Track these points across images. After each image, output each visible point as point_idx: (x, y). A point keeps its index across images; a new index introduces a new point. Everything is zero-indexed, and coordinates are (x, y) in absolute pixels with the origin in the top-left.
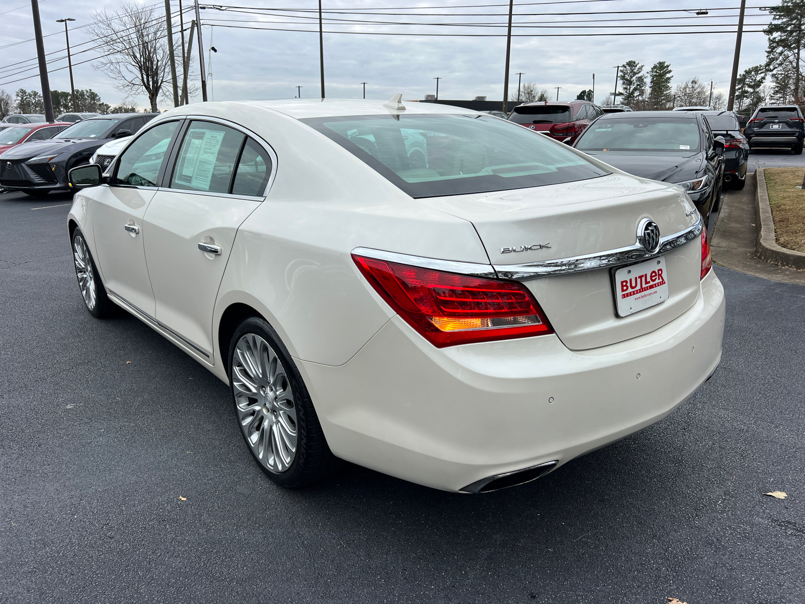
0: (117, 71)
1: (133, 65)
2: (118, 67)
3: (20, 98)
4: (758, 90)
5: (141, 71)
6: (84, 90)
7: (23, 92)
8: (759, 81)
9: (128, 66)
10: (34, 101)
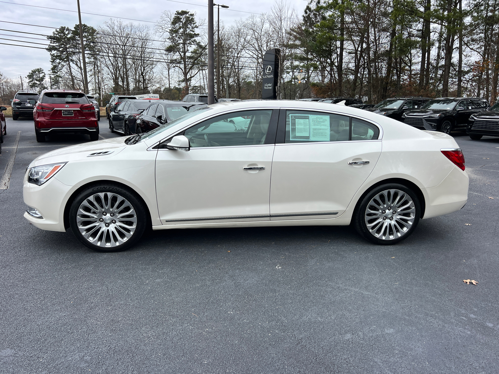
4: (42, 83)
8: (42, 78)
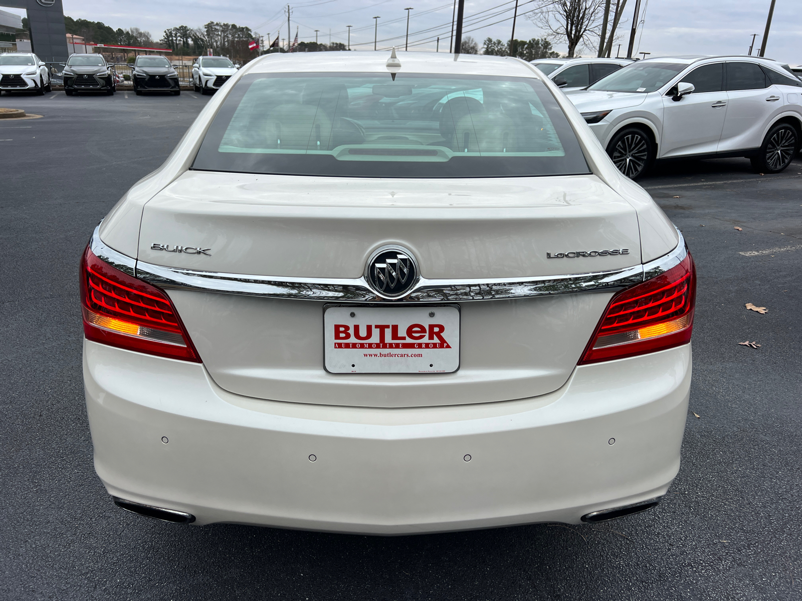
0: (545, 20)
1: (561, 14)
2: (547, 17)
3: (486, 46)
5: (567, 20)
6: (540, 39)
7: (490, 40)
9: (556, 15)
10: (496, 49)
